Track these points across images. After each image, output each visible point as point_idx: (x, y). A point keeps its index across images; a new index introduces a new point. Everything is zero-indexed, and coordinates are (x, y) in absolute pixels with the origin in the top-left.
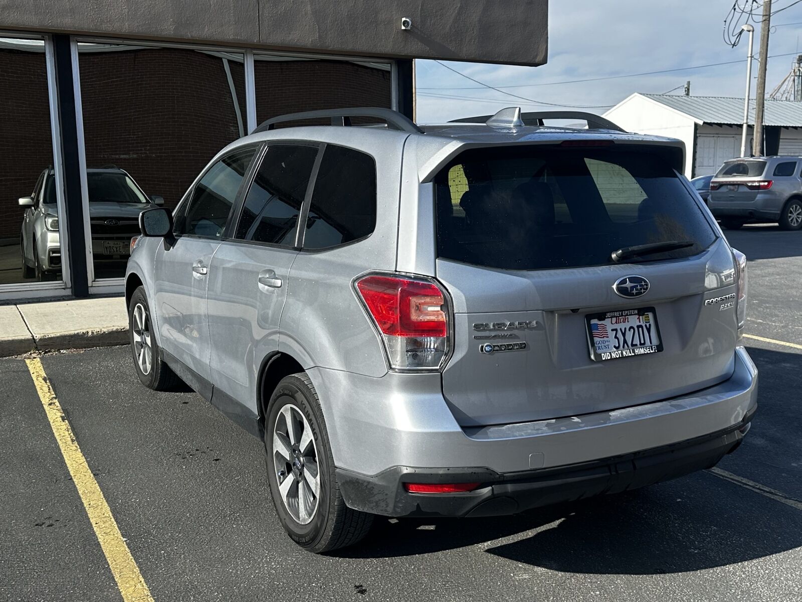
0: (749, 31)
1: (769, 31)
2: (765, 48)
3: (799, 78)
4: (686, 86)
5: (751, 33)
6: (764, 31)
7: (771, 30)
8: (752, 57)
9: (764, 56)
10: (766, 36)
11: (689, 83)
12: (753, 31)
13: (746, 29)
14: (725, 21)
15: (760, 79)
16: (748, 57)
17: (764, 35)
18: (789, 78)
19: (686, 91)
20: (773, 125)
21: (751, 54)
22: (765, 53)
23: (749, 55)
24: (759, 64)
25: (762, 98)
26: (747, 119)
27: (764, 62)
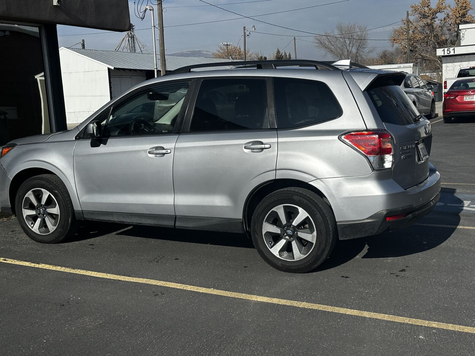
0: (151, 10)
1: (162, 11)
2: (161, 21)
3: (132, 39)
4: (82, 43)
5: (152, 11)
6: (159, 10)
7: (163, 10)
8: (154, 26)
9: (162, 26)
10: (161, 14)
11: (83, 41)
12: (153, 10)
13: (149, 8)
14: (135, 3)
15: (160, 40)
16: (152, 27)
17: (160, 13)
18: (125, 39)
19: (82, 46)
20: (149, 69)
21: (154, 25)
22: (162, 25)
23: (153, 26)
24: (159, 31)
25: (163, 53)
26: (156, 66)
27: (162, 30)
